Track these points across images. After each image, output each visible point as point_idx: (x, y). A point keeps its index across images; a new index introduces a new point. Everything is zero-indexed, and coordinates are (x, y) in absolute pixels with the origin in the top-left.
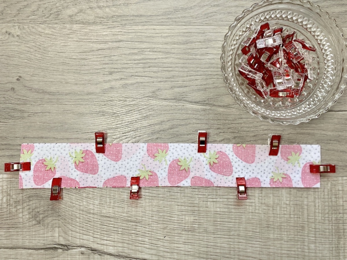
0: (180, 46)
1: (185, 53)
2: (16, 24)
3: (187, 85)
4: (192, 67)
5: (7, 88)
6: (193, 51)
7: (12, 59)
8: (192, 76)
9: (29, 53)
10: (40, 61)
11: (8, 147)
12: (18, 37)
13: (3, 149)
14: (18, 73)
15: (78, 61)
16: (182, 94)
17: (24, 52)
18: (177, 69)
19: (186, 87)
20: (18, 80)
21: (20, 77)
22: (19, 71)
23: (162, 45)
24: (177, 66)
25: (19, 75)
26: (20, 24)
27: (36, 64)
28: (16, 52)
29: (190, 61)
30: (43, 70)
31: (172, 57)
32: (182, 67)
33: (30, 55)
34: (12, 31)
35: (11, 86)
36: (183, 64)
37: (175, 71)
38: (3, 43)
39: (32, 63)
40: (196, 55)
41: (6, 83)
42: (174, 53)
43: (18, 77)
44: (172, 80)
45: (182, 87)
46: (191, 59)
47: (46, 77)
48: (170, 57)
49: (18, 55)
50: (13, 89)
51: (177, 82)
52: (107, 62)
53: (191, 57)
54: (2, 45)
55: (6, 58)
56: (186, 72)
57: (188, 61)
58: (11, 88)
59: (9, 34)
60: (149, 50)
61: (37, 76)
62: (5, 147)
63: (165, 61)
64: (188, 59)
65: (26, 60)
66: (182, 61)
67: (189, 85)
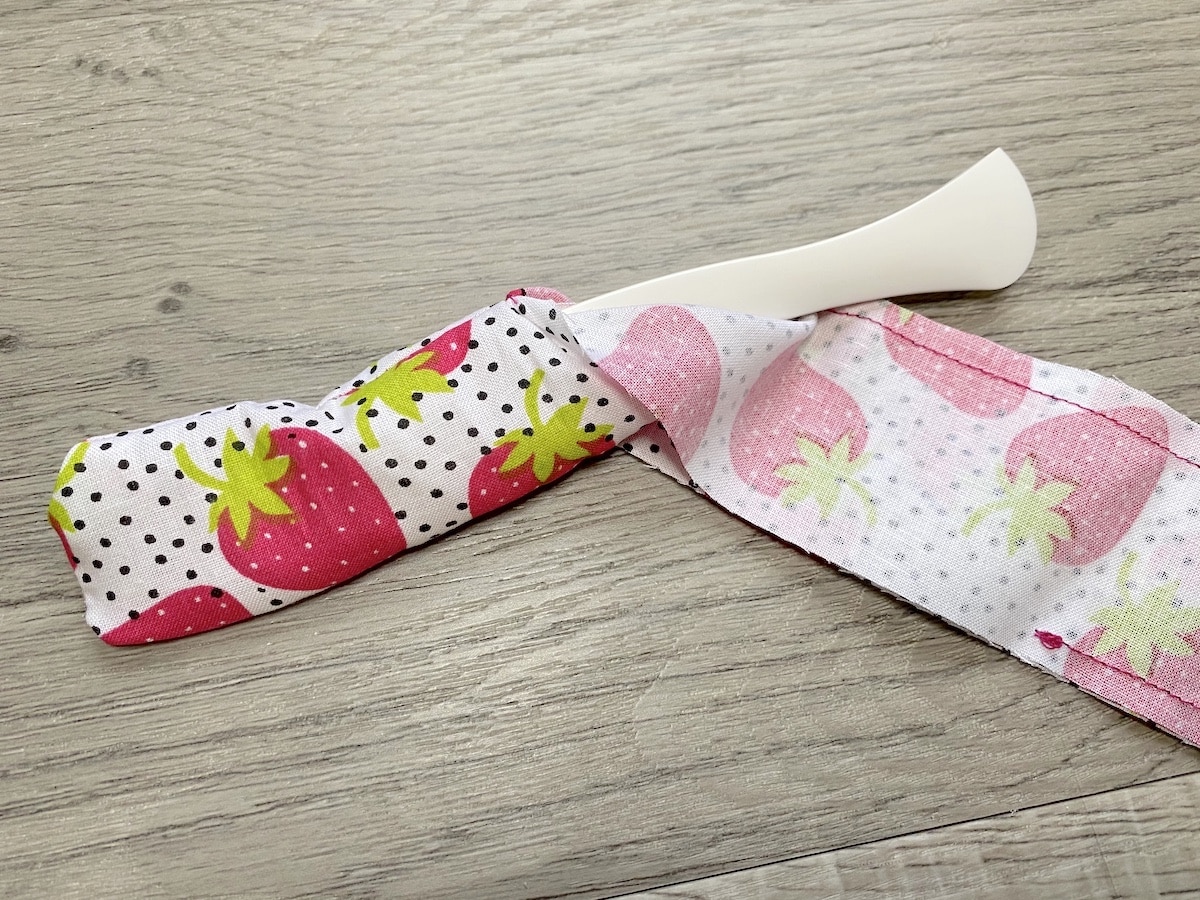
0: (1062, 19)
1: (1102, 47)
2: (135, 19)
3: (1174, 193)
4: (1167, 105)
5: (99, 368)
6: (1135, 34)
7: (120, 195)
8: (1182, 145)
9: (227, 151)
10: (300, 182)
11: (128, 772)
12: (149, 80)
13: (93, 796)
14: (169, 266)
15: (530, 154)
16: (1170, 243)
17: (197, 148)
18: (1086, 124)
19: (1174, 202)
20: (167, 306)
21: (181, 287)
22: (171, 259)
23: (970, 21)
24: (1085, 108)
25: (173, 277)
26: (157, 18)
27: (278, 202)
28: (147, 156)
29: (1142, 79)
30: (324, 230)
31: (1043, 73)
32: (1116, 112)
33: (232, 163)
34: (117, 55)
35: (120, 350)
36: (1112, 93)
37: (1084, 133)
38: (59, 119)
39: (254, 200)
40: (1160, 45)
41: (91, 340)
42: (1045, 53)
43: (165, 294)
44: (1085, 178)
45: (1152, 209)
46: (1140, 70)
47: (351, 267)
48: (1033, 73)
49: (158, 169)
50: (139, 367)
51: (1116, 187)
52: (699, 139)
53: (1134, 60)
54: (52, 131)
55: (81, 197)
56: (1143, 130)
57: (1131, 78)
58: (122, 363)
59: (97, 70)
60: (908, 52)
61: (290, 266)
62: (104, 776)
63: (1011, 92)
64: (1129, 70)
65: (212, 192)
66: (1100, 84)
67: (1187, 192)
